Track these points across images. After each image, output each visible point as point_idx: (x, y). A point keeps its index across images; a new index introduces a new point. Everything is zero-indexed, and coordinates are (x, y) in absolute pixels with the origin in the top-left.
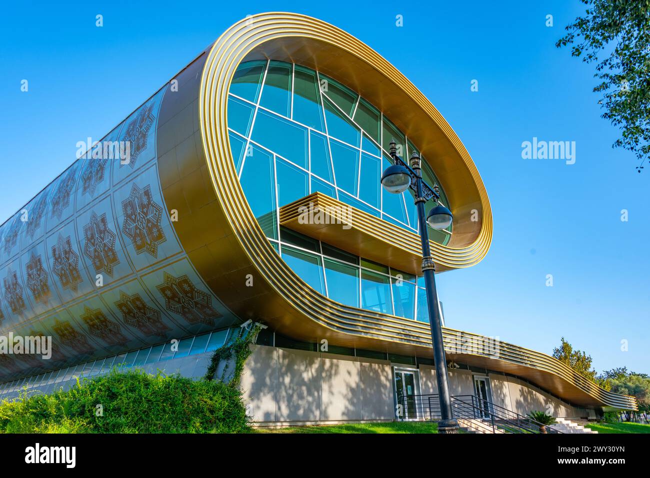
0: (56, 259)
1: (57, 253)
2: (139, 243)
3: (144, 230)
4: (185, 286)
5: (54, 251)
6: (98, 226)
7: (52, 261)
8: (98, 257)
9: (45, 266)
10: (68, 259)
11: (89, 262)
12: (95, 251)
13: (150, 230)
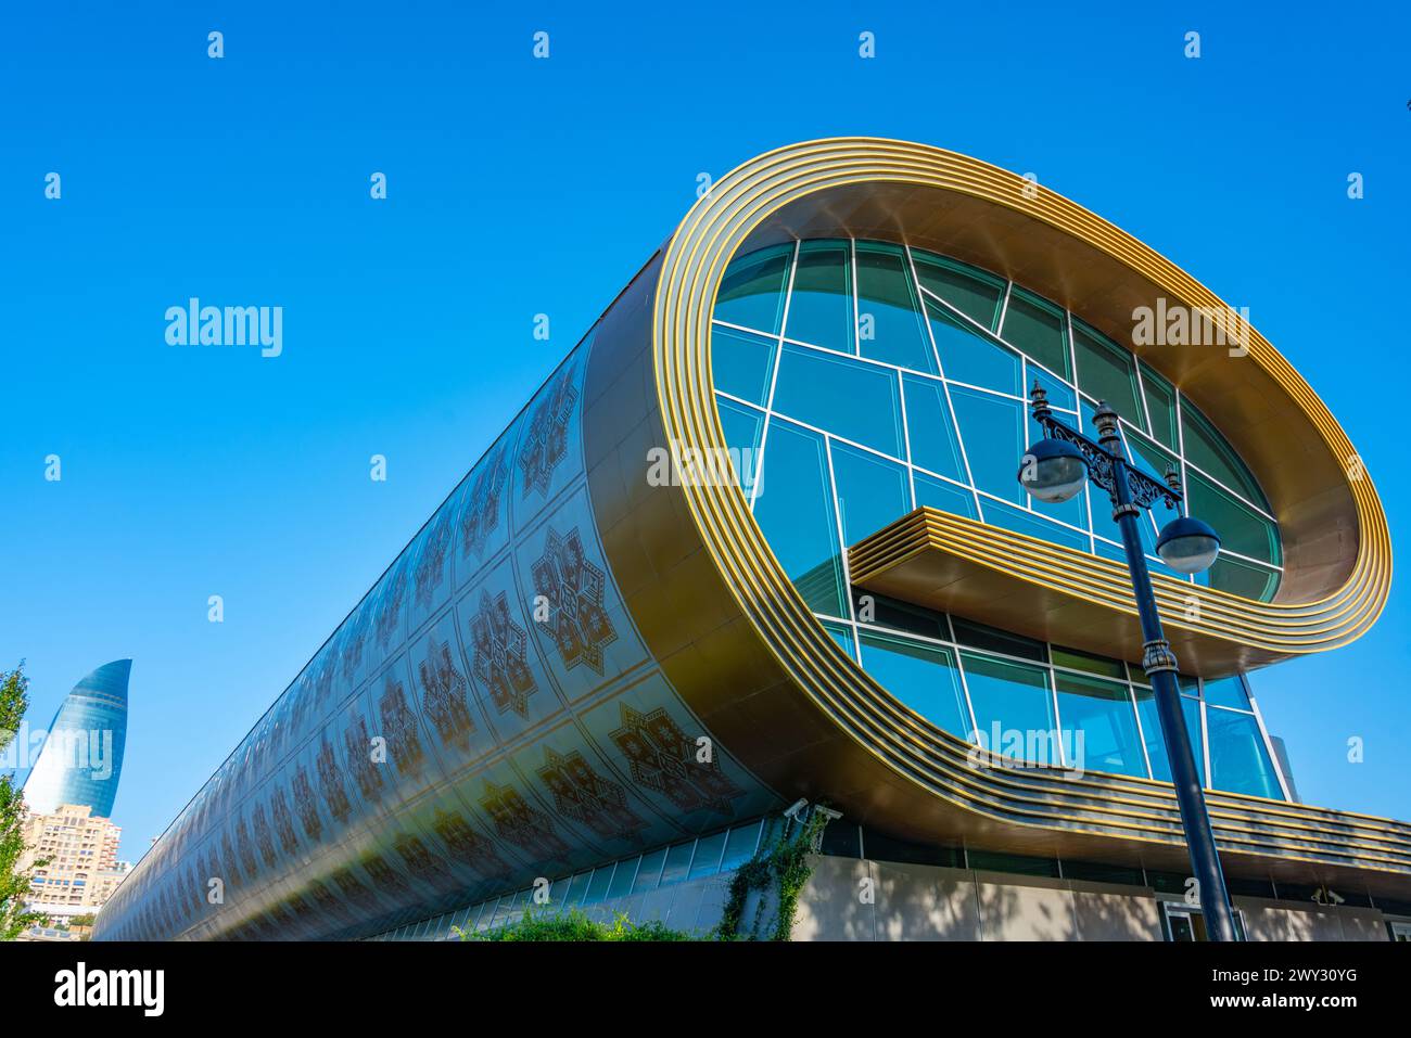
0: (428, 688)
1: (429, 675)
2: (569, 645)
3: (576, 620)
4: (664, 731)
5: (424, 671)
6: (493, 618)
7: (421, 691)
8: (498, 679)
9: (410, 702)
10: (448, 686)
11: (484, 690)
12: (493, 667)
13: (586, 619)
